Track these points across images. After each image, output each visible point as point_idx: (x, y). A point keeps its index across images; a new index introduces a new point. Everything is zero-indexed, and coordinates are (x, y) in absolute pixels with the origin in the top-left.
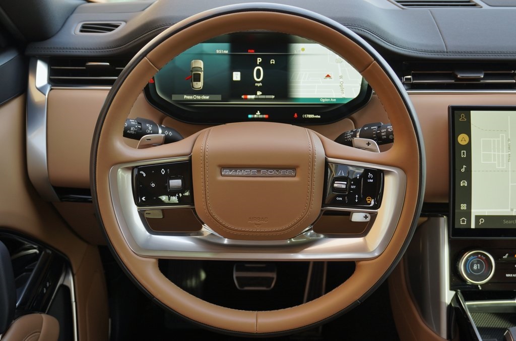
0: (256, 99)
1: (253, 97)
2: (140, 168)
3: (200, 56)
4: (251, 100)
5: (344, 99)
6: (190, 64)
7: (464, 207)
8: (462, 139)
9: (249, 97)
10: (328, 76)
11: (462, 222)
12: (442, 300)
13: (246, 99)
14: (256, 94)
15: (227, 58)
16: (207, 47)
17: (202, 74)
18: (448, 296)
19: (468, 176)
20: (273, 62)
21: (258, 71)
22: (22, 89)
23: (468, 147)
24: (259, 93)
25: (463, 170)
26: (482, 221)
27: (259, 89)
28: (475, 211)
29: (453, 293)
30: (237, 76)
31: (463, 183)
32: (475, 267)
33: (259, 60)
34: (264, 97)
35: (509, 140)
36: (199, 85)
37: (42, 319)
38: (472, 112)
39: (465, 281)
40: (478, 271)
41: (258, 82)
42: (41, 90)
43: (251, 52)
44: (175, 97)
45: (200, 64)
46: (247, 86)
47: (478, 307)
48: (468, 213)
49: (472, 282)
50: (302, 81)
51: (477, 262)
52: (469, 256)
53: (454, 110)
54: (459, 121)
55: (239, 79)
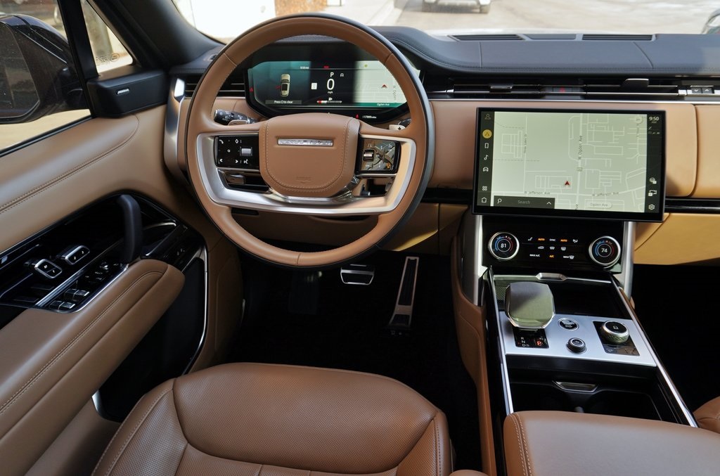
0: (327, 104)
1: (326, 102)
2: (220, 138)
3: (288, 71)
4: (324, 104)
5: (396, 104)
6: (280, 77)
7: (485, 188)
8: (486, 134)
9: (322, 102)
10: (384, 86)
11: (483, 201)
12: (476, 273)
13: (320, 104)
14: (328, 100)
15: (308, 73)
16: (294, 64)
17: (289, 85)
18: (480, 270)
19: (489, 163)
20: (342, 75)
21: (331, 82)
22: (164, 98)
23: (491, 140)
24: (330, 99)
25: (485, 159)
26: (499, 201)
27: (331, 96)
28: (494, 193)
29: (486, 268)
30: (314, 86)
31: (485, 169)
32: (502, 246)
33: (332, 74)
34: (333, 102)
35: (525, 135)
36: (286, 93)
37: (167, 268)
38: (496, 113)
39: (495, 259)
40: (504, 249)
41: (330, 91)
42: (179, 99)
43: (326, 68)
44: (268, 102)
45: (288, 77)
46: (322, 93)
47: (505, 280)
48: (488, 194)
49: (498, 258)
50: (363, 90)
51: (504, 242)
52: (497, 237)
53: (481, 110)
54: (485, 119)
55: (316, 88)
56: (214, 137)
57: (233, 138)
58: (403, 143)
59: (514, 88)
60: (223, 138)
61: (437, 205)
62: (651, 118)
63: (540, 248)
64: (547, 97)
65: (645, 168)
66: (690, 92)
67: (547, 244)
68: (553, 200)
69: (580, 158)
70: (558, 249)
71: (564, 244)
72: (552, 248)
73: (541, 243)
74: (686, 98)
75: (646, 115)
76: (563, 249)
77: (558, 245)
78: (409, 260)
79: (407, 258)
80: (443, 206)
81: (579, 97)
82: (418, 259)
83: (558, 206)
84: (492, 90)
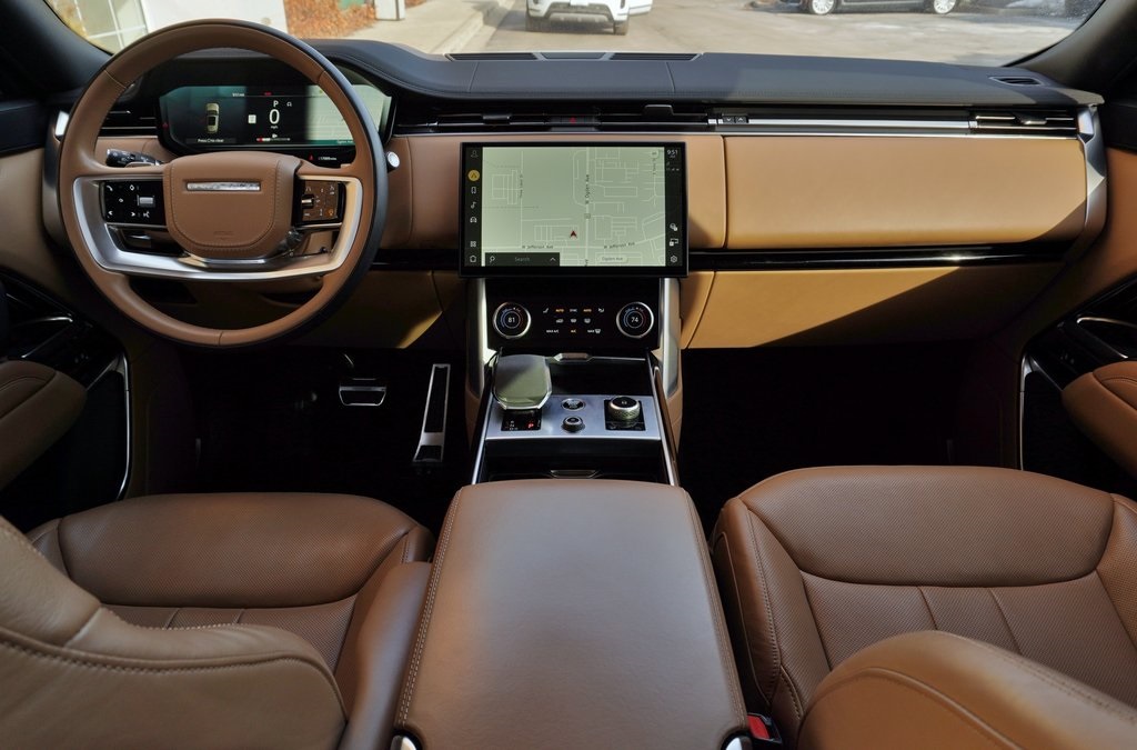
0: (271, 142)
1: (268, 139)
2: (107, 182)
3: (215, 99)
4: (267, 142)
6: (205, 108)
7: (473, 244)
8: (473, 175)
9: (264, 140)
11: (472, 260)
12: (481, 359)
13: (262, 142)
14: (271, 137)
15: (242, 101)
16: (223, 90)
17: (217, 117)
18: (487, 355)
19: (478, 212)
20: (289, 104)
21: (275, 114)
23: (479, 183)
24: (274, 136)
25: (473, 207)
26: (492, 259)
27: (275, 132)
28: (486, 248)
29: (494, 352)
30: (252, 119)
31: (473, 220)
32: (510, 320)
33: (276, 103)
34: (279, 139)
35: (521, 176)
36: (215, 128)
37: (54, 375)
38: (484, 149)
39: (504, 338)
40: (512, 324)
41: (274, 125)
43: (268, 95)
44: (189, 141)
45: (216, 107)
46: (263, 127)
48: (478, 251)
49: (508, 337)
50: (318, 122)
51: (512, 315)
52: (503, 308)
53: (465, 146)
54: (471, 157)
55: (254, 122)
56: (99, 182)
57: (126, 184)
58: (347, 183)
59: (512, 119)
60: (112, 184)
61: (430, 274)
62: (669, 152)
63: (558, 321)
64: (553, 129)
65: (664, 212)
66: (721, 121)
67: (567, 316)
68: (557, 255)
69: (587, 202)
70: (581, 321)
71: (587, 316)
72: (573, 321)
73: (560, 316)
74: (717, 129)
75: (663, 149)
76: (587, 321)
77: (581, 316)
78: (436, 368)
79: (434, 366)
80: (437, 274)
81: (593, 129)
82: (449, 366)
83: (564, 262)
84: (486, 121)
